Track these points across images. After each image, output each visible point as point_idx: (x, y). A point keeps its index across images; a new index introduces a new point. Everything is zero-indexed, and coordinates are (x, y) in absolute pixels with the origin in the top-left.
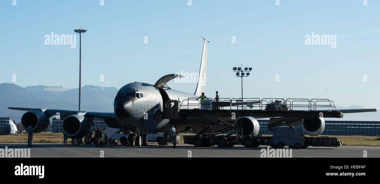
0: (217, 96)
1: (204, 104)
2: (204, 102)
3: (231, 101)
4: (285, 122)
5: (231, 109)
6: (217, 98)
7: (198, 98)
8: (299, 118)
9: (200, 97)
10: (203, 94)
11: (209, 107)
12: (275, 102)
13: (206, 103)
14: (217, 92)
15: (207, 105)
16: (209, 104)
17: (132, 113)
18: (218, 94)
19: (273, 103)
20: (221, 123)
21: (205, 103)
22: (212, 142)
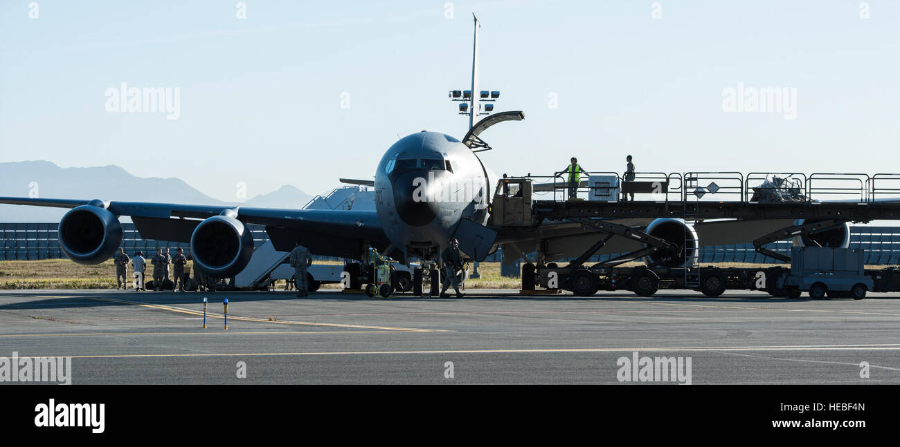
0: (630, 166)
1: (596, 188)
2: (596, 183)
3: (668, 179)
4: (800, 232)
5: (667, 199)
6: (630, 173)
7: (562, 173)
8: (835, 222)
9: (565, 171)
10: (574, 160)
11: (608, 195)
12: (772, 181)
13: (602, 185)
14: (629, 158)
15: (603, 190)
16: (609, 188)
17: (442, 210)
18: (633, 161)
19: (767, 183)
20: (633, 235)
21: (598, 185)
22: (615, 283)
